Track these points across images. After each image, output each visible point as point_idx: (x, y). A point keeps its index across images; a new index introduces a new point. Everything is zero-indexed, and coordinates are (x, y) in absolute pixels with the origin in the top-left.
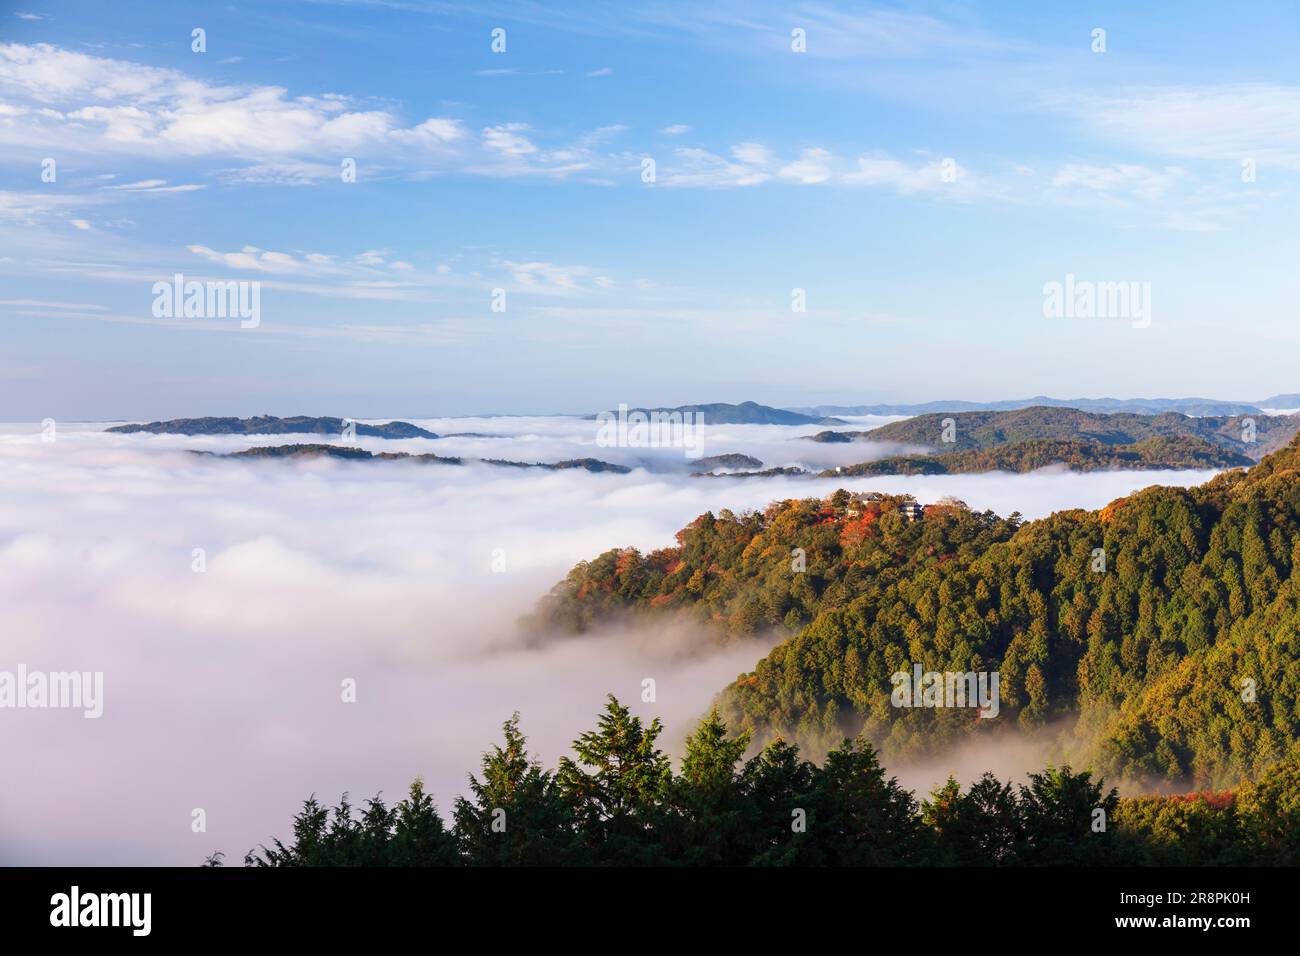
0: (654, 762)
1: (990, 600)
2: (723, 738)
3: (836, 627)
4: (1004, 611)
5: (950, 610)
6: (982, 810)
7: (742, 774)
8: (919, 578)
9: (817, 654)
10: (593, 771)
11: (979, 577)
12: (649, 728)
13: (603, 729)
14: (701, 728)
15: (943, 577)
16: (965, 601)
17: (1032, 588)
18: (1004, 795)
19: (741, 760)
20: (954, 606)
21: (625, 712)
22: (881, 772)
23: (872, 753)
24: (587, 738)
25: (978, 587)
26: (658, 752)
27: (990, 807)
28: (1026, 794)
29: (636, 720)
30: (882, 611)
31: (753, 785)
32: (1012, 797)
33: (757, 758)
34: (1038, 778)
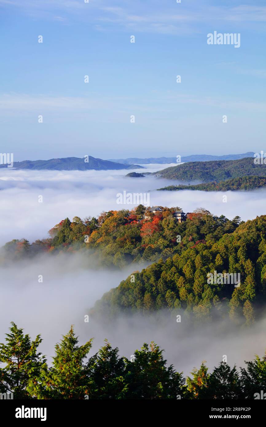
0: (38, 360)
1: (223, 265)
2: (76, 345)
3: (139, 282)
5: (202, 271)
6: (220, 382)
7: (87, 365)
8: (184, 253)
9: (128, 296)
11: (217, 252)
12: (35, 341)
13: (8, 342)
14: (64, 340)
15: (197, 253)
16: (210, 266)
17: (246, 259)
18: (232, 373)
19: (86, 357)
20: (203, 269)
21: (21, 331)
22: (164, 362)
23: (159, 352)
25: (217, 258)
26: (40, 354)
27: (224, 380)
28: (244, 373)
29: (27, 336)
30: (164, 272)
31: (93, 371)
32: (236, 375)
33: (95, 356)
34: (250, 364)
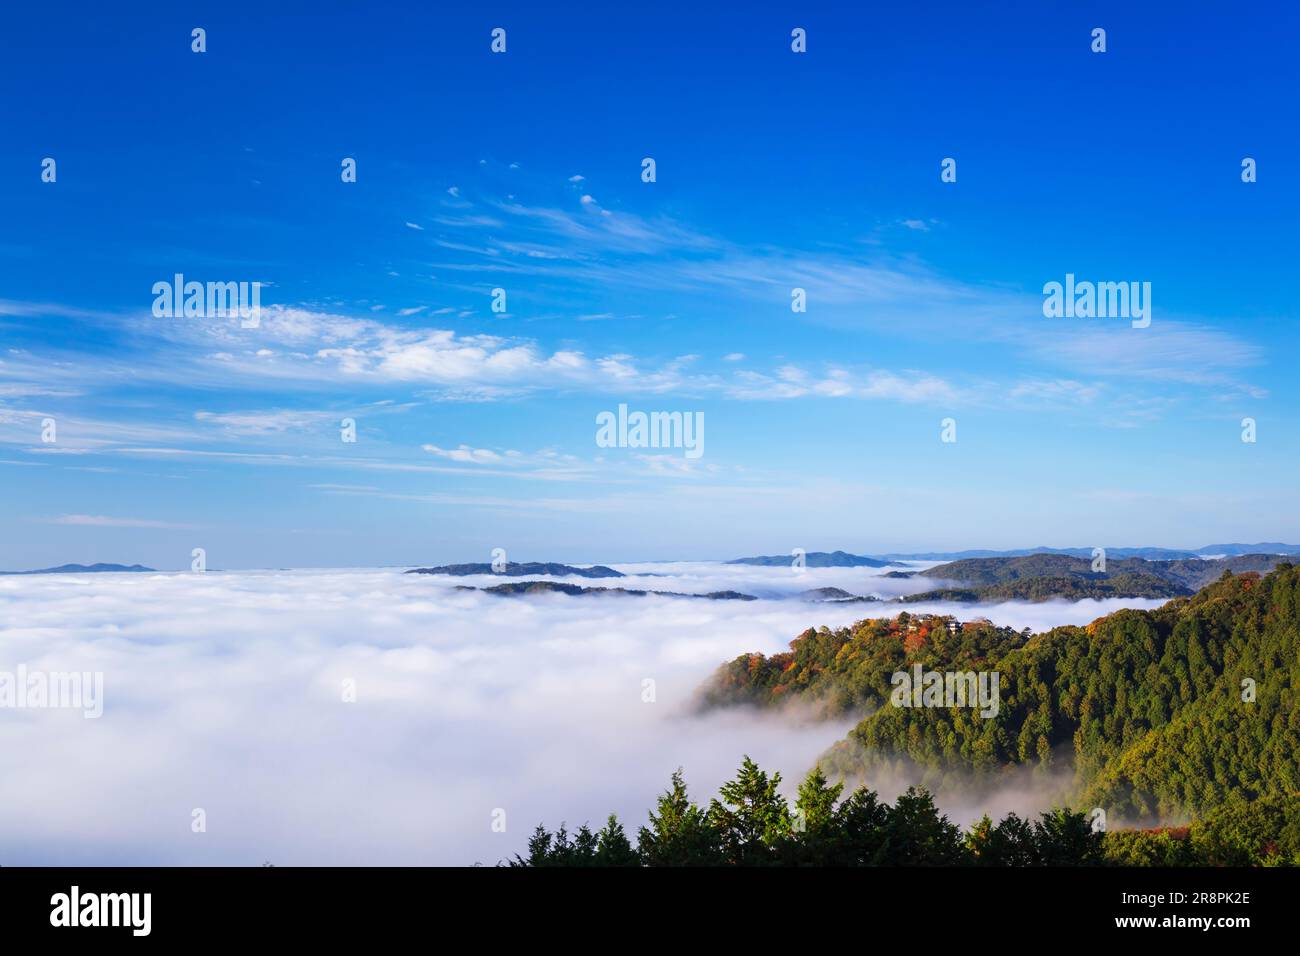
0: (777, 803)
1: (1010, 689)
2: (824, 786)
4: (1020, 697)
6: (1008, 839)
7: (837, 812)
9: (889, 727)
10: (734, 808)
11: (1002, 672)
12: (773, 779)
13: (740, 780)
14: (808, 779)
17: (1040, 682)
18: (1023, 828)
19: (837, 802)
21: (755, 767)
22: (936, 811)
23: (929, 798)
24: (729, 786)
25: (1002, 680)
26: (779, 796)
27: (1014, 837)
28: (1039, 827)
29: (763, 773)
31: (845, 819)
32: (1029, 830)
33: (848, 801)
34: (1047, 817)
